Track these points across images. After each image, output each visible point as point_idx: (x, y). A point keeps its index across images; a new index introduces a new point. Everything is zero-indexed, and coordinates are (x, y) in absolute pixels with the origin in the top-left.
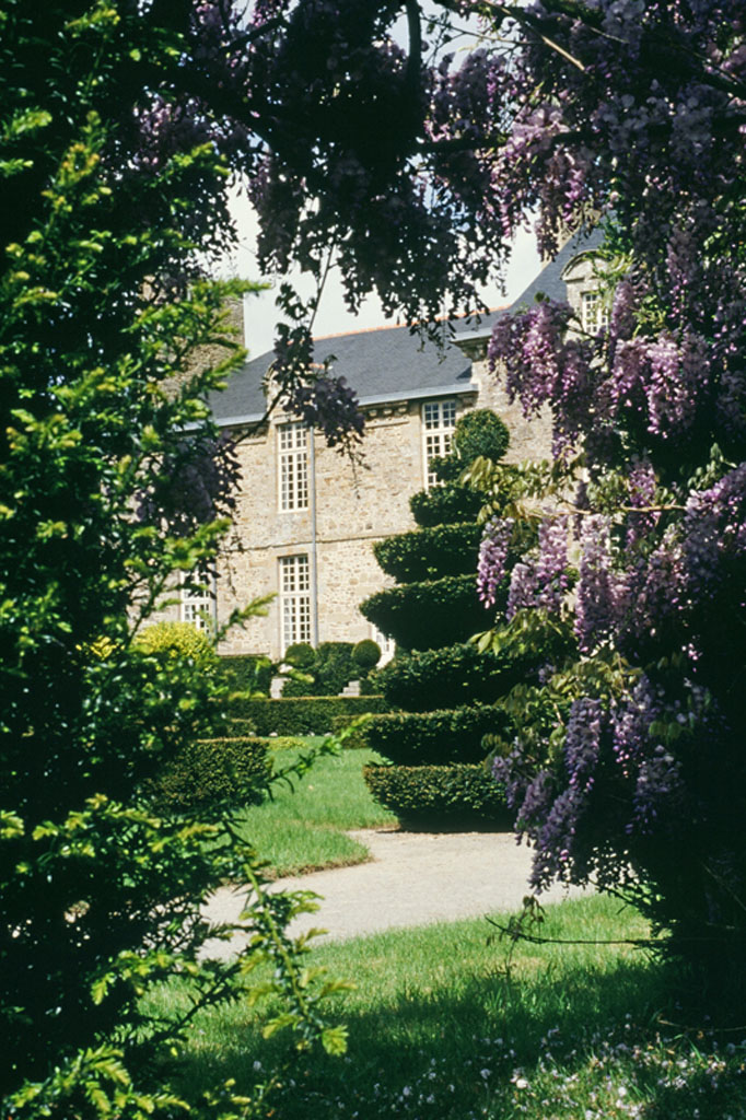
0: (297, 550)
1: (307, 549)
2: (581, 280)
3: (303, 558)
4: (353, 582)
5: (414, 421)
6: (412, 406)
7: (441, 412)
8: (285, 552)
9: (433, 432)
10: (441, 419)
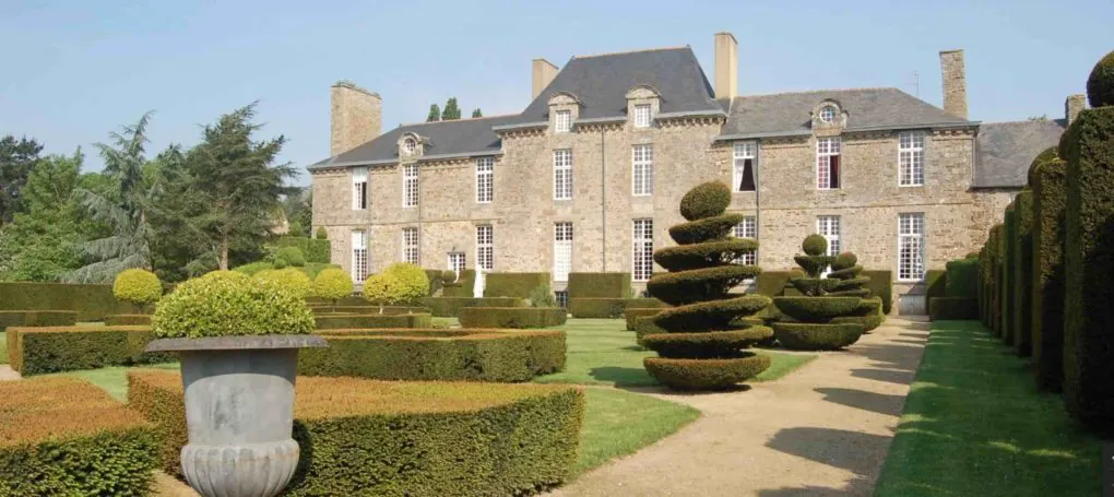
0: (413, 225)
1: (416, 225)
2: (556, 105)
3: (415, 230)
4: (440, 242)
5: (474, 166)
6: (473, 158)
7: (485, 163)
8: (405, 226)
9: (481, 173)
10: (485, 167)
